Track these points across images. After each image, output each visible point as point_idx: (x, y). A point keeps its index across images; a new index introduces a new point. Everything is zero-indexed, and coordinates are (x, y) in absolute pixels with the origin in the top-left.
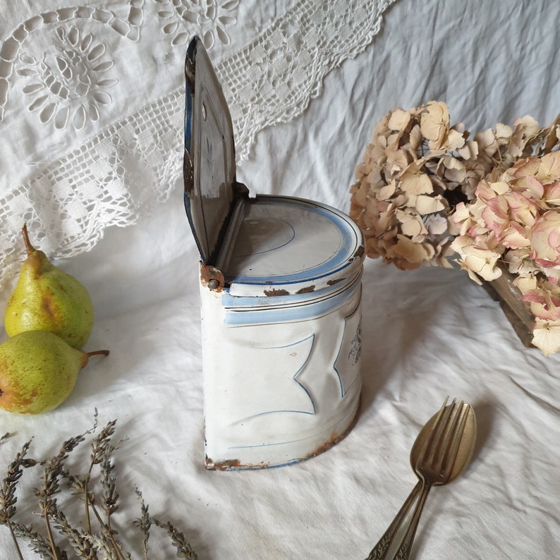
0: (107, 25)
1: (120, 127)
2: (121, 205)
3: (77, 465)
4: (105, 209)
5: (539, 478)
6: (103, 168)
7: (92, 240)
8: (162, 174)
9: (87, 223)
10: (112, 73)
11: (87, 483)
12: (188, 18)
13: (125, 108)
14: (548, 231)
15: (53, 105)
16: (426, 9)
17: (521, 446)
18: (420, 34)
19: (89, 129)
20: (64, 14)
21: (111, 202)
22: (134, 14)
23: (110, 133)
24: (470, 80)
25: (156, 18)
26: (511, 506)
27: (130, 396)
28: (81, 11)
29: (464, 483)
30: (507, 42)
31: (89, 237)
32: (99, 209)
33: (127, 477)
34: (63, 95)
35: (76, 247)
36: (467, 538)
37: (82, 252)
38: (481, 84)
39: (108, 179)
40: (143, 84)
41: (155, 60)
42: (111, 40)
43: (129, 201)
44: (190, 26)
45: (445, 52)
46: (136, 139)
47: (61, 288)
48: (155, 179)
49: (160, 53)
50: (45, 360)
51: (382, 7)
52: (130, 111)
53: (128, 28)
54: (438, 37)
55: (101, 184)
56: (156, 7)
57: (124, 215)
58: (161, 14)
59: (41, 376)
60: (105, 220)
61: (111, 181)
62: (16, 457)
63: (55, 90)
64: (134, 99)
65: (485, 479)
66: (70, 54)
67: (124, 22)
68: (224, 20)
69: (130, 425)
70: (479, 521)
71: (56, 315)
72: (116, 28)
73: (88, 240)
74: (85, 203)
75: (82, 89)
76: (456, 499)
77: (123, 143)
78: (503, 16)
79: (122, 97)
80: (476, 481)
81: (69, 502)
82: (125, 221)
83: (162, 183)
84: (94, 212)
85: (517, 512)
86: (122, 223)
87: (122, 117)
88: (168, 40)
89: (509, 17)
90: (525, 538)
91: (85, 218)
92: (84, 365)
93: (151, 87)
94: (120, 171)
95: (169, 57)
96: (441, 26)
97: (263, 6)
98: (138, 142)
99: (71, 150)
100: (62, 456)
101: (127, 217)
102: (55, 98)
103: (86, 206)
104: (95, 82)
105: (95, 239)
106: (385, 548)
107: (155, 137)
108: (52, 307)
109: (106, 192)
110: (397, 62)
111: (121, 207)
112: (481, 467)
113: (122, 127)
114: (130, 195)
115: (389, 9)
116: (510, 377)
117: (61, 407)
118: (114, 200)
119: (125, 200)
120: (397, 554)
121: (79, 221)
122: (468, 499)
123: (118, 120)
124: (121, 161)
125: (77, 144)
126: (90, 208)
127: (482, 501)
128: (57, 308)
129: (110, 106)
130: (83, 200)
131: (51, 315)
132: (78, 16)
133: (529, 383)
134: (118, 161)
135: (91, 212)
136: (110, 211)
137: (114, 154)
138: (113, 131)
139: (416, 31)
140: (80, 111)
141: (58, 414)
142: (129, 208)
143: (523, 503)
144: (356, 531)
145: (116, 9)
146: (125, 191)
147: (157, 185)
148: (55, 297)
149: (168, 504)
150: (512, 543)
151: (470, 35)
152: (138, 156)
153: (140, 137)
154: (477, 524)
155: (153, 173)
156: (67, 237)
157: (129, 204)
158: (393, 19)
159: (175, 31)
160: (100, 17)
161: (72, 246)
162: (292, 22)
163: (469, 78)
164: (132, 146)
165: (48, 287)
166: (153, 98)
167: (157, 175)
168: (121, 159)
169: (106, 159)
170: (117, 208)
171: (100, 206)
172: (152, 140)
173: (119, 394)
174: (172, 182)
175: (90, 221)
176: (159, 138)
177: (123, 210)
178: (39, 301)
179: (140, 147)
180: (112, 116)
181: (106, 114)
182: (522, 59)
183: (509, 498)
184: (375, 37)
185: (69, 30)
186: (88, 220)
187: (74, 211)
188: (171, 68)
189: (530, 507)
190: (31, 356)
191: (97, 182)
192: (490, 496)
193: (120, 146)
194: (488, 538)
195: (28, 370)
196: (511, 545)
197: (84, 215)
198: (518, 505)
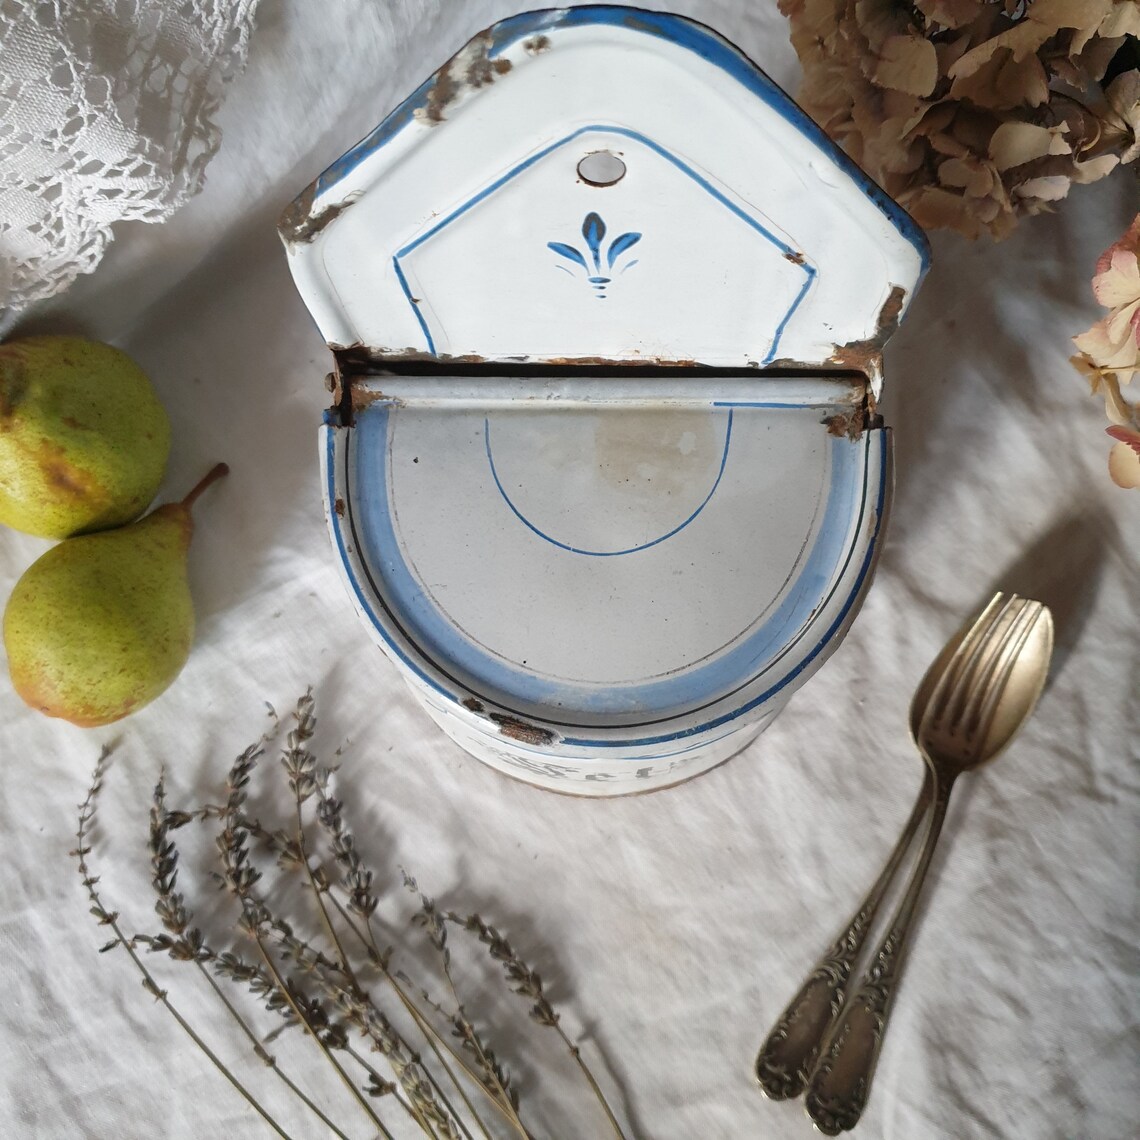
2: (134, 174)
3: (267, 797)
4: (95, 189)
7: (89, 251)
8: (209, 11)
9: (58, 226)
11: (301, 844)
21: (103, 171)
26: (1093, 794)
27: (313, 594)
31: (77, 249)
32: (75, 190)
33: (372, 816)
35: (56, 271)
36: (1007, 884)
37: (73, 278)
39: (72, 128)
43: (150, 156)
47: (73, 423)
48: (195, 35)
55: (57, 144)
57: (151, 195)
60: (106, 214)
61: (83, 129)
62: (148, 821)
65: (1049, 735)
69: (333, 684)
70: (1030, 844)
71: (89, 488)
73: (79, 252)
74: (33, 188)
76: (992, 790)
80: (1033, 742)
82: (160, 207)
83: (218, 34)
84: (65, 199)
85: (1098, 803)
86: (153, 213)
91: (47, 217)
94: (95, 95)
101: (161, 195)
103: (38, 193)
105: (96, 250)
106: (861, 934)
108: (73, 476)
109: (80, 155)
111: (136, 180)
114: (148, 141)
118: (108, 167)
119: (140, 159)
121: (35, 228)
122: (1013, 787)
124: (87, 66)
126: (52, 194)
127: (1040, 793)
128: (87, 475)
130: (25, 184)
131: (77, 492)
134: (79, 69)
135: (58, 200)
136: (111, 194)
137: (59, 55)
142: (158, 173)
143: (1112, 779)
144: (808, 882)
146: (132, 140)
147: (204, 49)
148: (67, 457)
149: (462, 866)
150: (1081, 871)
154: (1024, 849)
155: (185, 23)
156: (20, 261)
157: (154, 165)
161: (41, 274)
165: (44, 441)
167: (198, 21)
169: (43, 80)
170: (125, 182)
171: (75, 186)
174: (245, 19)
175: (65, 222)
177: (142, 184)
178: (39, 476)
183: (1088, 772)
186: (60, 219)
189: (1127, 788)
190: (92, 652)
191: (44, 142)
192: (1054, 777)
193: (66, 20)
194: (1041, 869)
195: (100, 681)
196: (1079, 877)
197: (42, 213)
198: (1104, 786)
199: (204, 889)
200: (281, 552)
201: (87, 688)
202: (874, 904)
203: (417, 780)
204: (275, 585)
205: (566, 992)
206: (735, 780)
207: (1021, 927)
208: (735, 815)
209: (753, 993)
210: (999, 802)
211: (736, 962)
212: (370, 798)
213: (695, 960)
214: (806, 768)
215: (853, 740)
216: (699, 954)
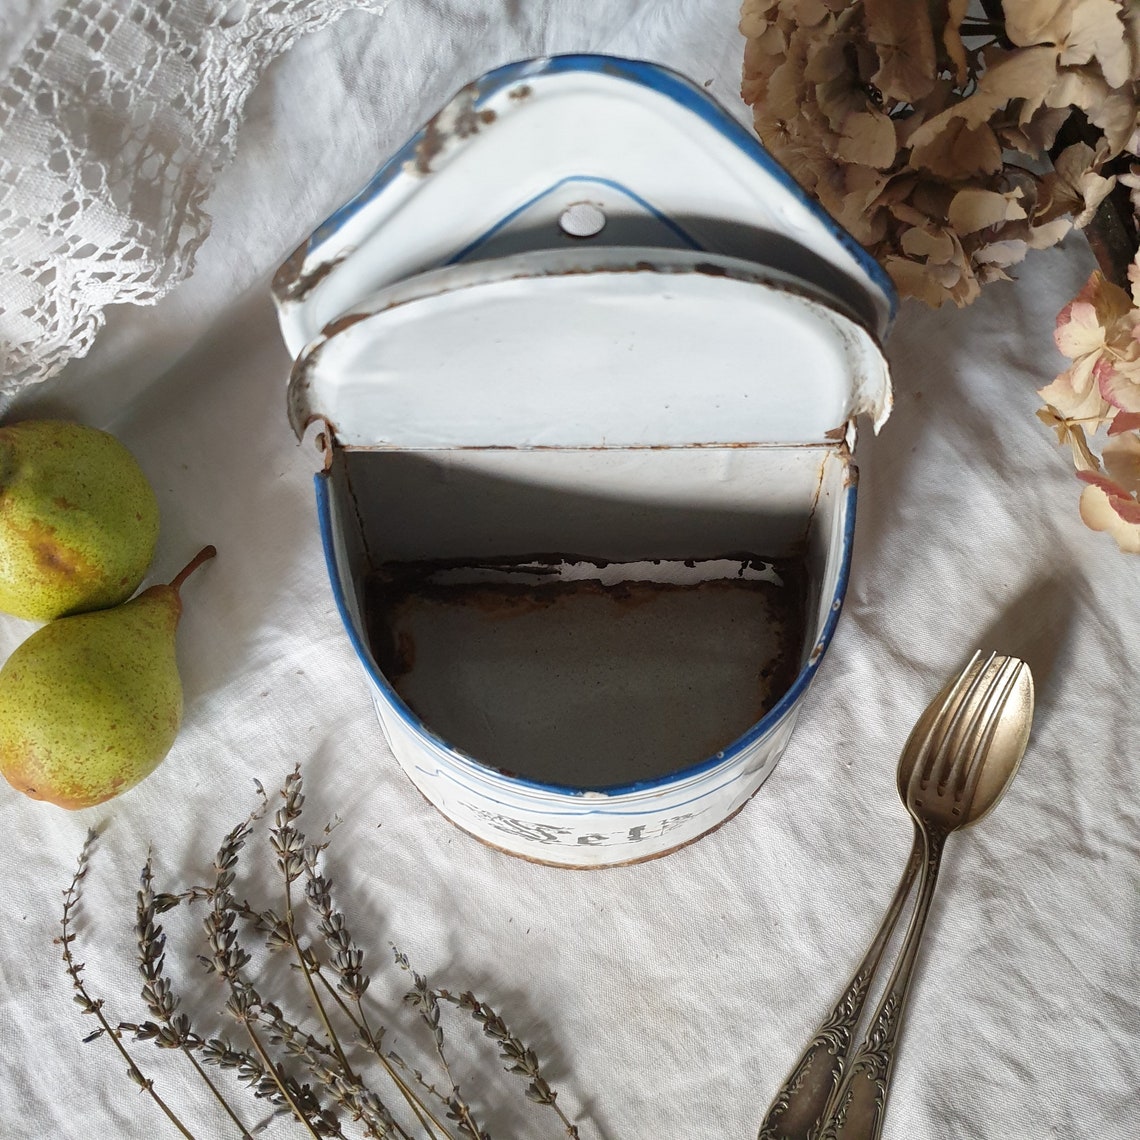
1: (41, 56)
2: (127, 257)
3: (256, 877)
4: (89, 273)
7: (82, 335)
8: (200, 103)
9: (52, 310)
13: (33, 1)
21: (97, 255)
23: (19, 89)
26: (1083, 851)
27: (301, 673)
31: (70, 333)
32: (69, 275)
33: (362, 894)
35: (48, 356)
36: (1002, 943)
37: (65, 363)
39: (68, 212)
43: (144, 241)
46: (98, 64)
47: (64, 503)
48: (187, 126)
55: (52, 228)
57: (142, 278)
60: (98, 297)
61: (79, 213)
62: (135, 904)
65: (1037, 793)
69: (322, 760)
70: (1024, 902)
71: (78, 568)
73: (71, 337)
74: (28, 272)
76: (981, 848)
77: (67, 95)
82: (152, 290)
83: (209, 125)
84: (60, 283)
85: (1087, 860)
86: (145, 296)
87: (34, 26)
91: (41, 301)
94: (90, 180)
98: (107, 67)
101: (153, 278)
103: (34, 277)
105: (88, 334)
106: (859, 999)
107: (152, 27)
108: (63, 556)
109: (75, 239)
111: (129, 263)
113: (47, 55)
114: (140, 225)
118: (102, 250)
119: (133, 243)
120: (882, 1014)
121: (29, 312)
122: (1003, 847)
123: (27, 38)
124: (84, 152)
126: (47, 278)
127: (1028, 851)
128: (77, 555)
130: (21, 268)
131: (67, 572)
134: (75, 155)
135: (52, 285)
136: (105, 277)
137: (57, 142)
138: (22, 78)
142: (150, 256)
143: (1101, 835)
144: (803, 947)
146: (125, 224)
147: (195, 139)
148: (57, 538)
149: (453, 942)
150: (1076, 930)
152: (121, 98)
153: (111, 52)
154: (1018, 909)
155: (177, 115)
156: (13, 346)
157: (146, 249)
161: (34, 359)
164: (96, 80)
165: (35, 521)
167: (190, 114)
168: (81, 146)
169: (40, 166)
170: (118, 266)
171: (69, 270)
172: (145, 43)
173: (278, 668)
174: (234, 111)
175: (59, 306)
176: (162, 25)
178: (31, 556)
179: (119, 75)
183: (1078, 830)
186: (53, 304)
189: (1116, 843)
190: (80, 729)
191: (40, 226)
192: (1044, 834)
193: (64, 109)
194: (1035, 927)
195: (87, 760)
196: (1074, 934)
197: (37, 298)
198: (1094, 843)
199: (192, 973)
200: (268, 631)
201: (75, 767)
202: (871, 967)
203: (407, 856)
204: (263, 664)
205: (562, 1069)
206: (727, 847)
207: (1021, 989)
208: (728, 883)
209: (752, 1065)
210: (990, 862)
211: (733, 1031)
212: (359, 876)
213: (693, 1032)
214: (796, 832)
215: (842, 802)
216: (697, 1026)
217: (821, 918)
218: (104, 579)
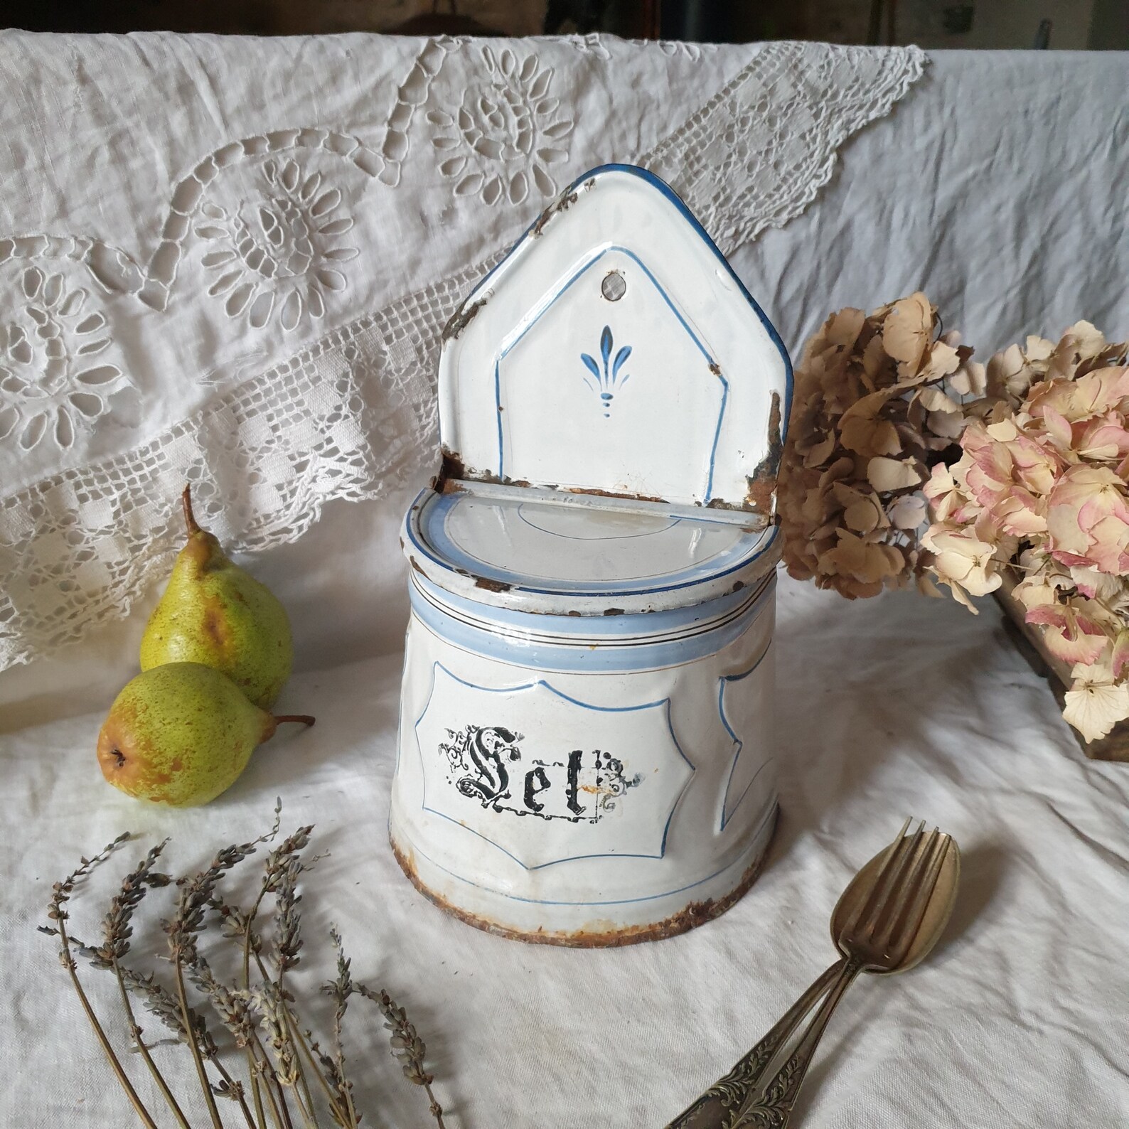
0: (347, 159)
1: (359, 329)
2: (354, 463)
4: (326, 469)
5: (1077, 978)
6: (326, 399)
7: (300, 523)
8: (428, 416)
9: (293, 493)
10: (350, 238)
11: (251, 919)
12: (484, 150)
13: (369, 298)
14: (1079, 503)
15: (248, 287)
16: (920, 143)
17: (1051, 922)
18: (911, 185)
19: (306, 330)
20: (277, 139)
22: (393, 141)
23: (341, 338)
24: (1011, 274)
25: (430, 148)
26: (1015, 1020)
27: (341, 792)
28: (307, 135)
29: (930, 975)
30: (1084, 204)
31: (295, 516)
32: (314, 469)
34: (267, 271)
35: (273, 534)
36: (921, 1063)
37: (281, 542)
38: (1033, 279)
39: (334, 418)
40: (402, 259)
41: (424, 219)
42: (351, 182)
43: (368, 457)
44: (488, 164)
45: (959, 219)
46: (385, 353)
47: (240, 597)
48: (416, 424)
49: (433, 207)
50: (200, 710)
51: (837, 137)
52: (378, 303)
53: (382, 165)
54: (945, 193)
55: (322, 425)
56: (430, 132)
57: (356, 481)
58: (439, 143)
59: (190, 735)
60: (324, 487)
61: (339, 421)
63: (253, 262)
64: (385, 283)
65: (969, 972)
66: (283, 205)
67: (375, 154)
68: (546, 155)
69: (333, 837)
70: (948, 1039)
71: (226, 643)
72: (363, 164)
73: (294, 522)
74: (292, 458)
75: (297, 261)
76: (910, 998)
77: (363, 356)
78: (1073, 158)
79: (364, 280)
80: (953, 973)
81: (217, 948)
82: (359, 491)
83: (428, 431)
84: (307, 474)
85: (1024, 1031)
86: (353, 494)
87: (363, 313)
88: (448, 185)
89: (1086, 160)
90: (1034, 1073)
91: (290, 483)
92: (267, 736)
93: (414, 264)
94: (354, 405)
95: (449, 214)
96: (951, 174)
97: (616, 133)
98: (388, 358)
99: (273, 365)
100: (215, 874)
101: (363, 484)
102: (252, 275)
103: (294, 463)
104: (321, 251)
105: (305, 522)
106: (761, 1062)
107: (419, 350)
108: (221, 629)
109: (329, 440)
110: (865, 235)
111: (352, 467)
112: (968, 951)
113: (363, 331)
114: (369, 447)
115: (850, 141)
116: (1049, 805)
117: (221, 799)
118: (341, 454)
119: (361, 454)
120: (783, 1071)
121: (280, 487)
122: (933, 1001)
123: (357, 317)
124: (357, 389)
125: (284, 355)
126: (301, 467)
127: (959, 1007)
128: (230, 631)
129: (344, 293)
130: (289, 452)
131: (218, 641)
132: (300, 142)
133: (1086, 817)
134: (353, 388)
135: (301, 474)
136: (333, 473)
137: (346, 375)
138: (346, 335)
139: (902, 181)
140: (293, 299)
141: (214, 813)
142: (366, 469)
143: (1038, 1016)
144: (716, 1034)
145: (363, 133)
146: (361, 440)
147: (418, 434)
148: (226, 612)
149: (385, 965)
150: (1006, 1080)
151: (1009, 191)
152: (387, 383)
153: (394, 349)
155: (413, 413)
156: (258, 515)
157: (366, 463)
158: (859, 159)
159: (461, 171)
160: (336, 145)
161: (265, 532)
162: (667, 160)
163: (1009, 270)
164: (378, 364)
165: (217, 594)
166: (419, 282)
167: (420, 418)
168: (358, 385)
169: (332, 383)
170: (346, 468)
171: (319, 464)
172: (413, 356)
173: (323, 788)
175: (299, 490)
176: (425, 352)
177: (355, 471)
178: (201, 617)
179: (392, 367)
180: (347, 311)
181: (336, 306)
182: (1116, 237)
183: (1011, 1005)
184: (822, 191)
185: (283, 165)
186: (296, 488)
187: (272, 470)
188: (451, 233)
189: (1052, 1024)
190: (177, 700)
191: (315, 422)
192: (975, 1000)
193: (357, 362)
194: (962, 1067)
195: (169, 723)
196: (1003, 1083)
197: (289, 478)
198: (1029, 1019)
201: (158, 725)
202: (778, 1036)
203: (370, 905)
205: (447, 1073)
206: (661, 955)
208: (655, 978)
209: (640, 1111)
210: (915, 1005)
211: (629, 1082)
213: (585, 1072)
214: (730, 954)
215: (778, 944)
216: (593, 1070)
217: (740, 1017)
218: (237, 664)
